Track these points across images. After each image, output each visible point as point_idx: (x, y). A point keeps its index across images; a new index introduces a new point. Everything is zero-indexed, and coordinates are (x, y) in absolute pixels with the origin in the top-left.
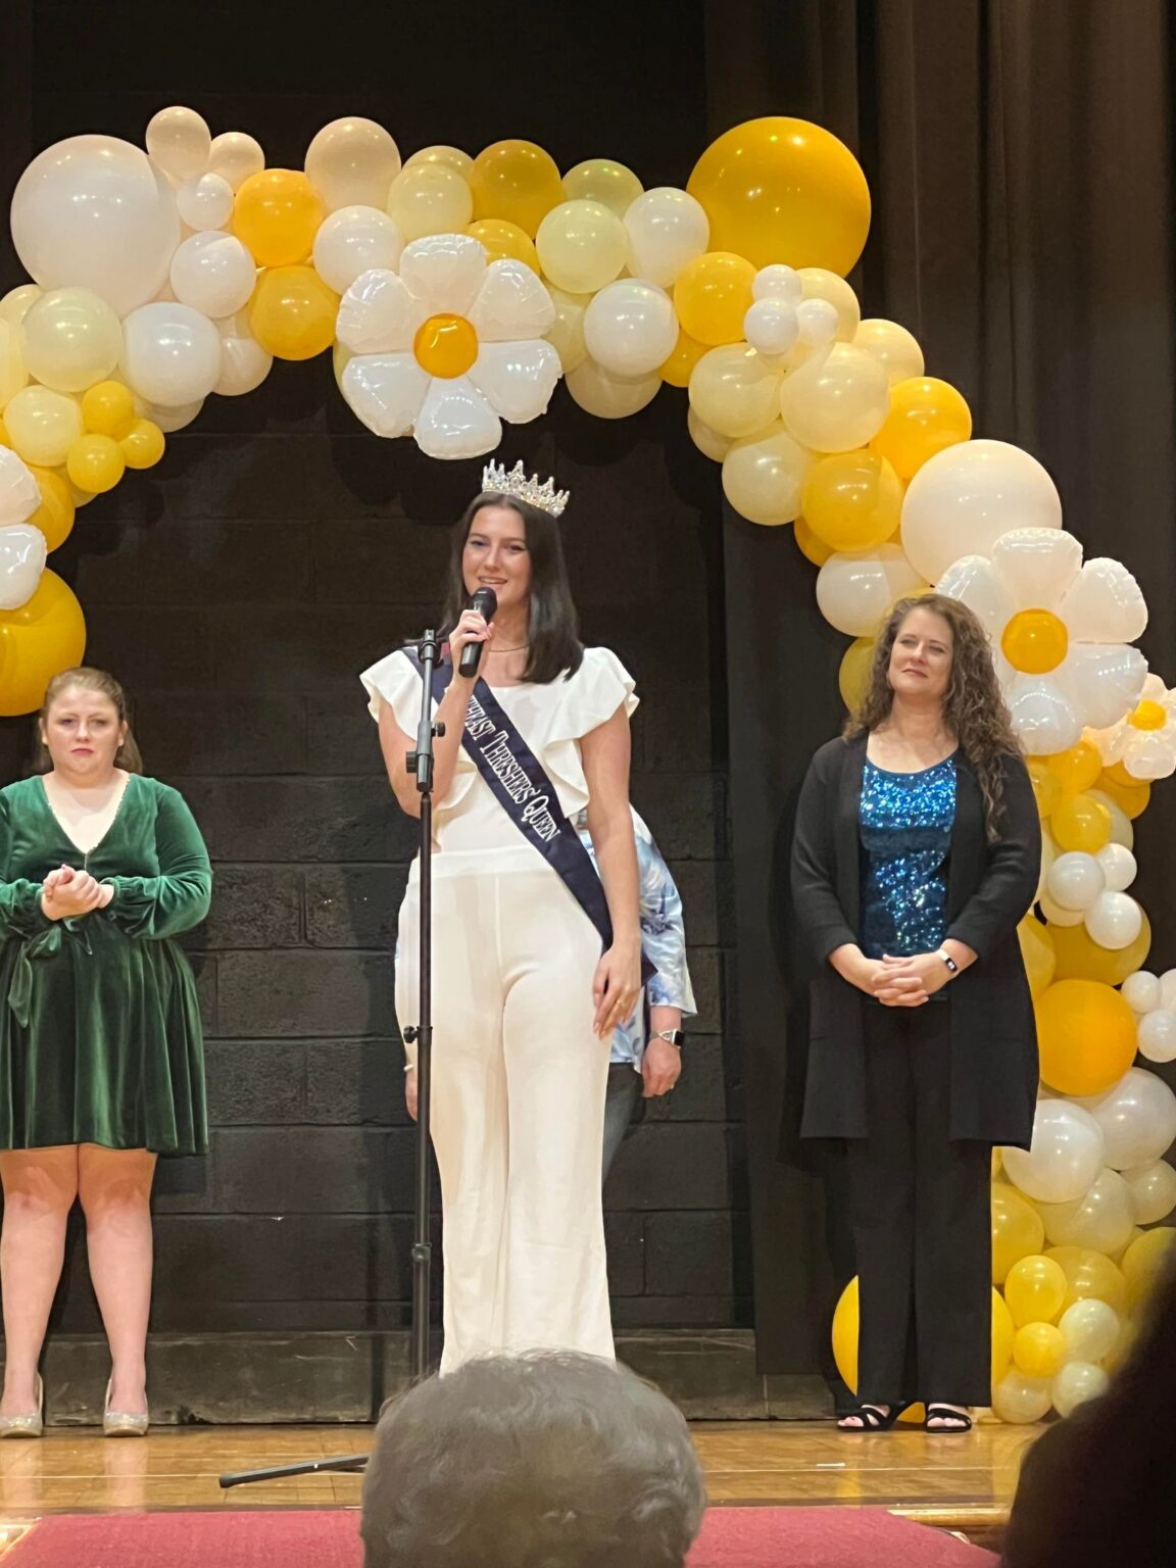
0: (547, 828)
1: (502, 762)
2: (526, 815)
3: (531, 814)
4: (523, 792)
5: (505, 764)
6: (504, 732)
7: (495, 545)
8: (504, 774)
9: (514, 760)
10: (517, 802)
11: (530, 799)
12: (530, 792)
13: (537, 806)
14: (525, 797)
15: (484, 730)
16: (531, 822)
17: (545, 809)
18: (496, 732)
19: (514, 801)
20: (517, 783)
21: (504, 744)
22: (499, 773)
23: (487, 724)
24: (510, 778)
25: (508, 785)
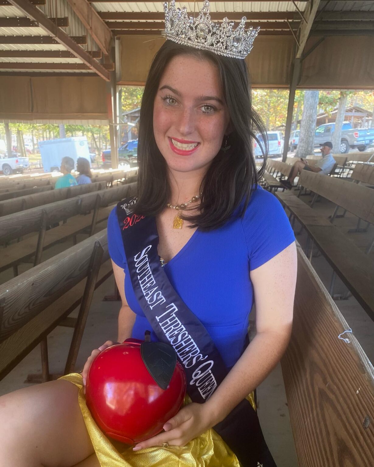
0: (209, 388)
1: (174, 330)
2: (194, 378)
3: (198, 377)
4: (192, 358)
5: (176, 332)
6: (173, 304)
7: (188, 104)
8: (175, 341)
9: (184, 329)
11: (199, 363)
12: (198, 357)
13: (203, 370)
14: (194, 362)
15: (157, 300)
17: (210, 372)
18: (167, 303)
21: (174, 315)
22: (171, 340)
23: (158, 295)
24: (181, 345)
25: (179, 352)
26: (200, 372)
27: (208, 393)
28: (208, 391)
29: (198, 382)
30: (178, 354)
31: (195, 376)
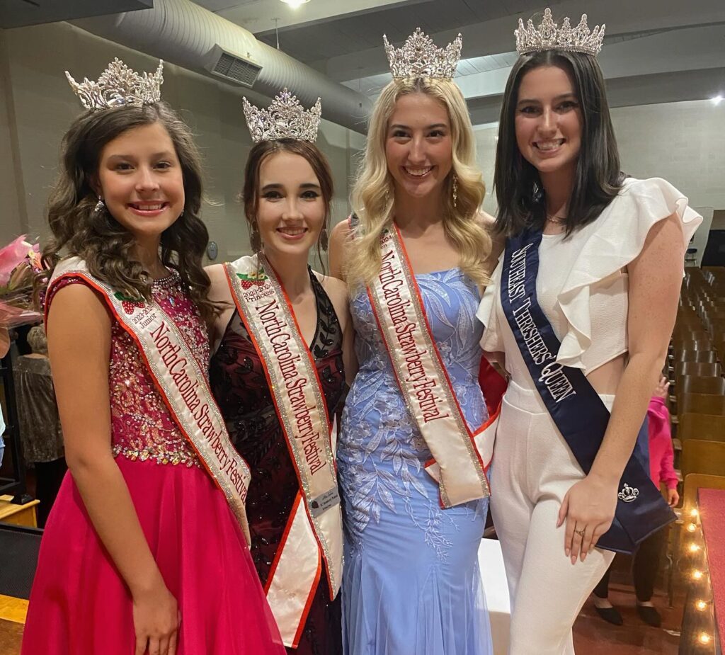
0: (562, 389)
1: (527, 326)
2: (544, 376)
3: (547, 374)
4: (542, 355)
5: (528, 328)
8: (528, 336)
9: (535, 326)
10: (536, 363)
11: (548, 361)
12: (547, 356)
13: (552, 369)
14: (543, 359)
16: (546, 383)
19: (534, 362)
20: (537, 346)
21: (528, 311)
24: (532, 341)
25: (530, 347)
26: (549, 370)
27: (559, 394)
28: (560, 392)
29: (548, 380)
30: (530, 349)
31: (545, 373)
